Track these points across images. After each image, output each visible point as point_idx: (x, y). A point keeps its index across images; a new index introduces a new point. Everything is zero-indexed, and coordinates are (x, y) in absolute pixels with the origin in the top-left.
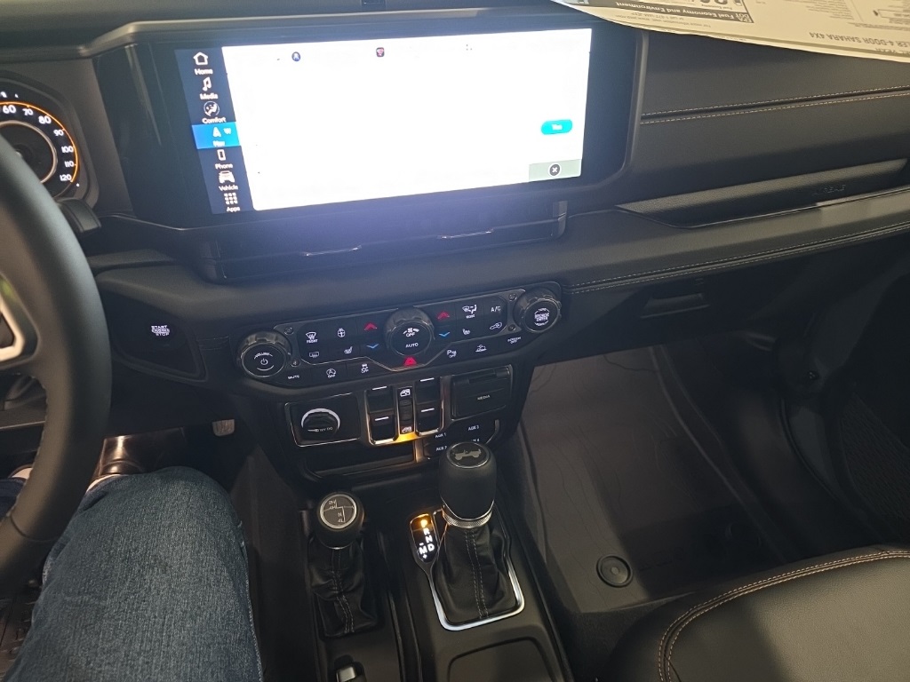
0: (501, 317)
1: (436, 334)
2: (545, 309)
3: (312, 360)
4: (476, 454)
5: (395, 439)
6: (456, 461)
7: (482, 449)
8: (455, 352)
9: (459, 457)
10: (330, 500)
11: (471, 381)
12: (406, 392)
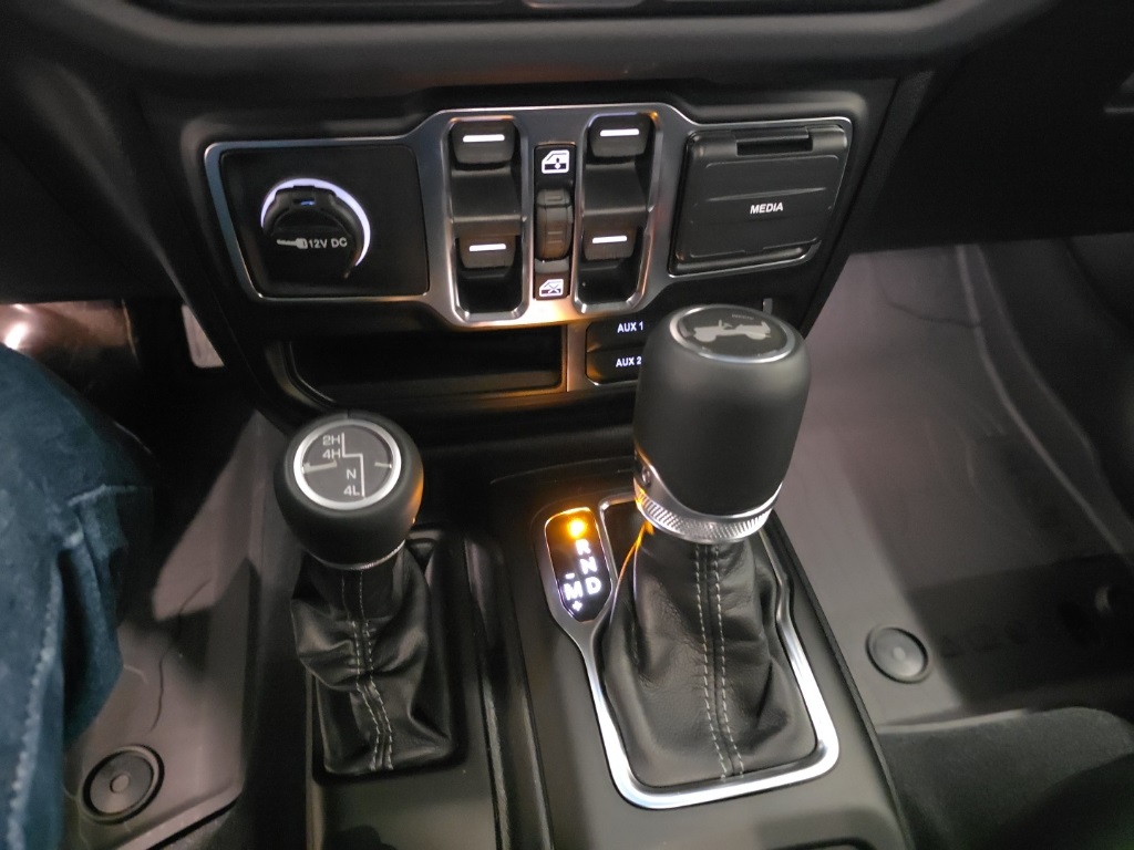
4: (759, 332)
10: (326, 433)
11: (742, 148)
12: (557, 160)
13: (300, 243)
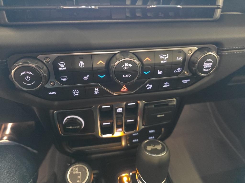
0: (182, 64)
1: (142, 71)
2: (210, 60)
3: (62, 82)
4: (159, 147)
5: (113, 135)
6: (147, 151)
7: (162, 145)
8: (151, 86)
9: (149, 148)
10: (74, 168)
11: (155, 106)
12: (120, 110)
13: (71, 127)
